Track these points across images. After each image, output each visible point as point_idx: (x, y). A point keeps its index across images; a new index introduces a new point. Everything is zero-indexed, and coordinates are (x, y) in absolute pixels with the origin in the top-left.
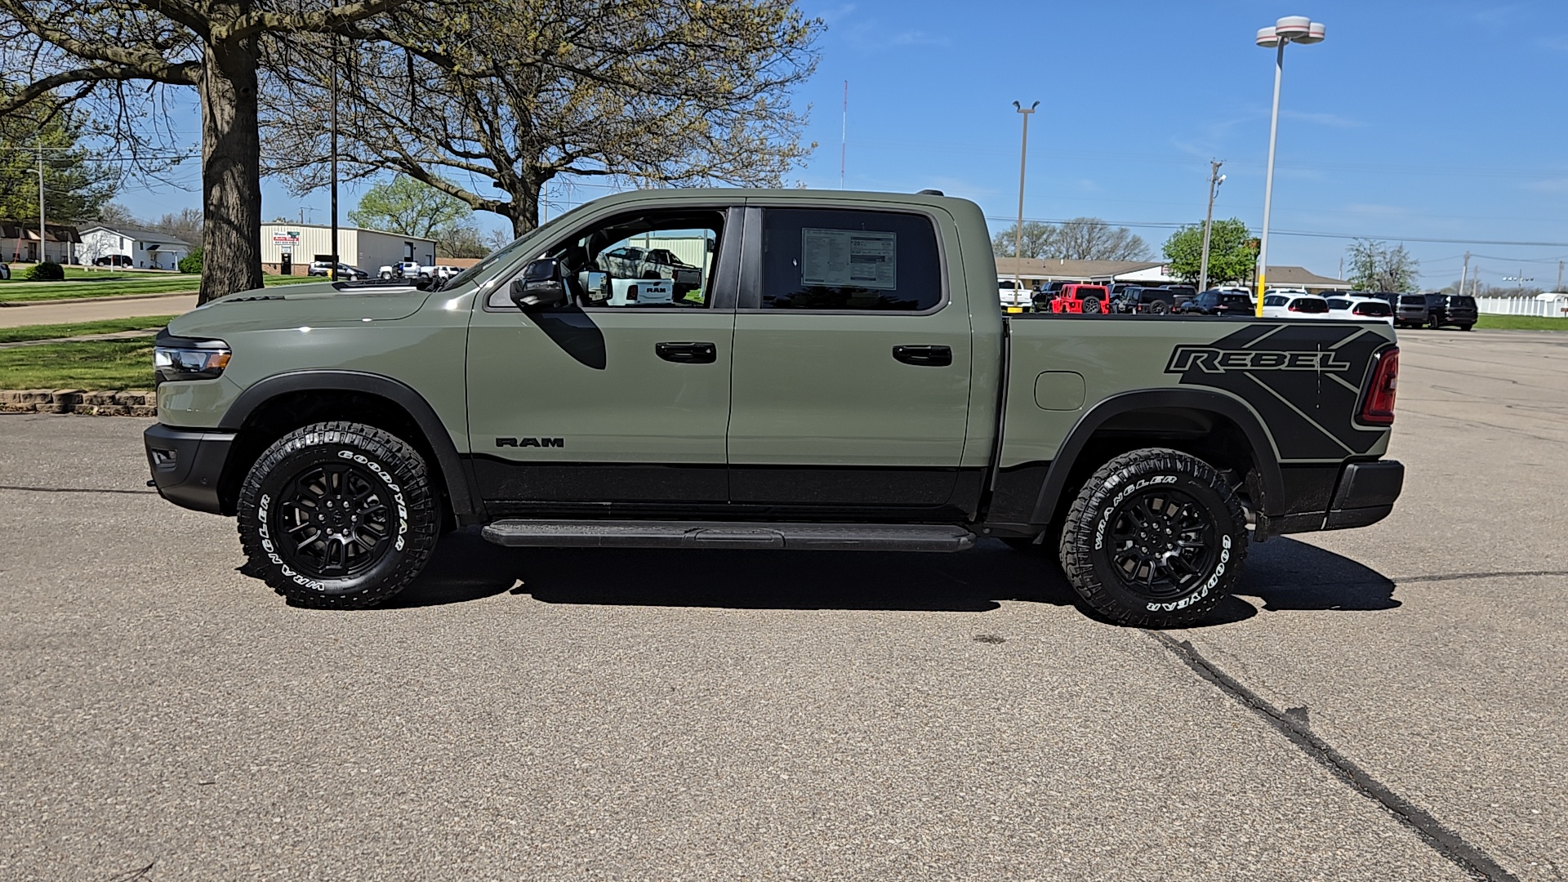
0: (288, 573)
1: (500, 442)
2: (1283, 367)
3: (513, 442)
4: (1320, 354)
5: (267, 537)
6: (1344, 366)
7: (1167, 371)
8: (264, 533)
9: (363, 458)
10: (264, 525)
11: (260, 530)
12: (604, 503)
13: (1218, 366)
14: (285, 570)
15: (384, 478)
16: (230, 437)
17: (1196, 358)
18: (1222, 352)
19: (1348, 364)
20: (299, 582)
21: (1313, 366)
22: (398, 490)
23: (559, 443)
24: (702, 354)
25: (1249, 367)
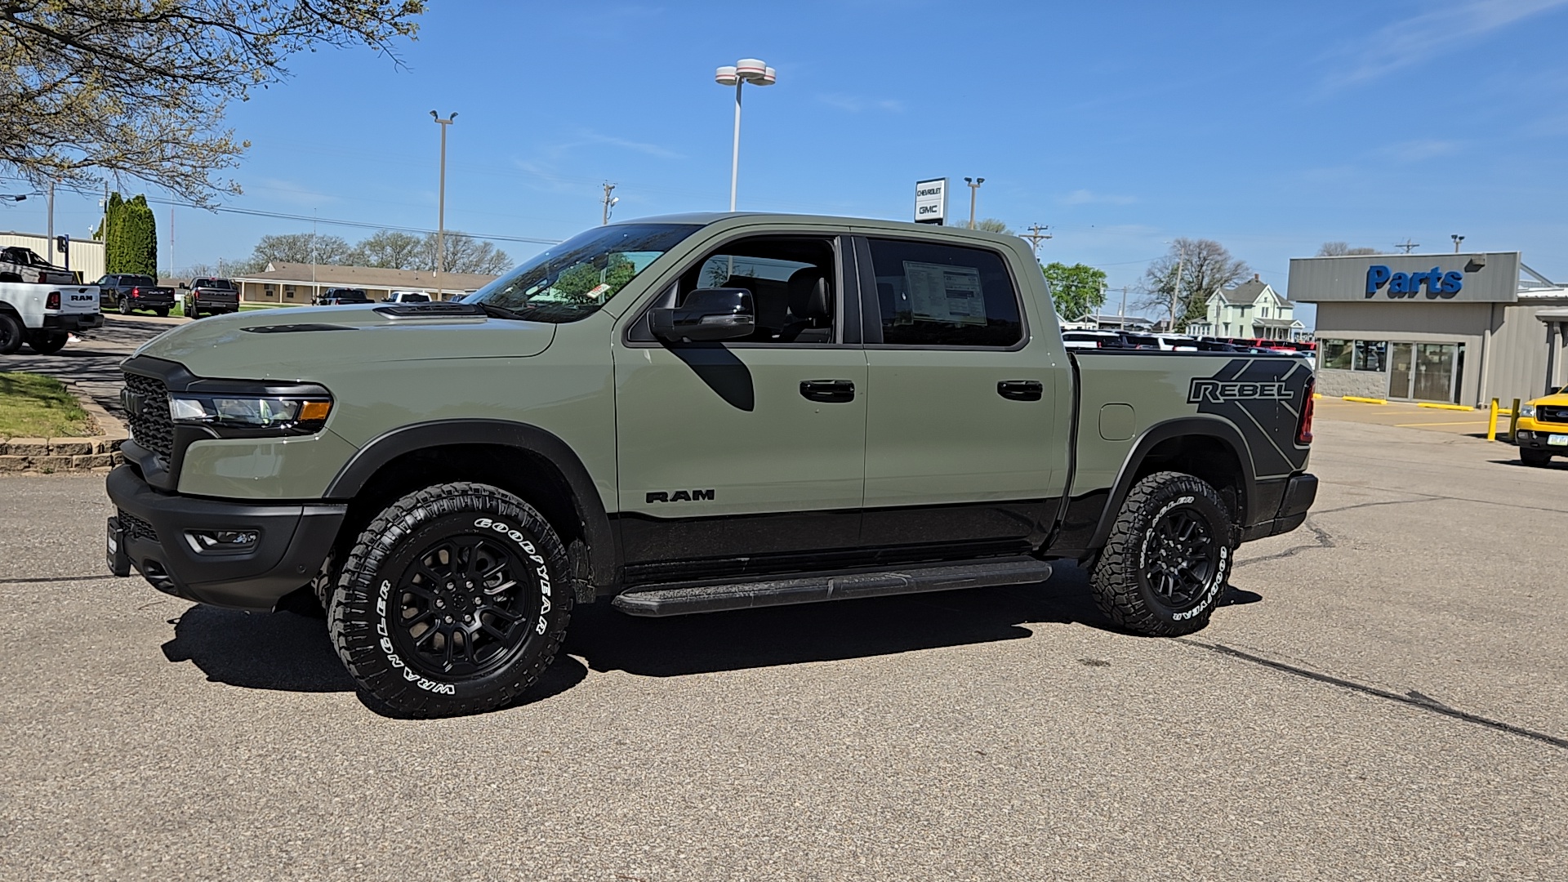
0: (411, 678)
1: (651, 498)
2: (1257, 396)
3: (663, 497)
4: (1277, 384)
5: (386, 634)
6: (1290, 395)
7: (1189, 402)
8: (382, 630)
9: (503, 525)
10: (383, 620)
11: (379, 625)
12: (743, 559)
13: (1219, 396)
14: (408, 674)
15: (526, 548)
16: (341, 510)
17: (1206, 389)
18: (1220, 384)
19: (1292, 393)
20: (424, 687)
21: (1273, 395)
22: (542, 562)
23: (710, 495)
24: (841, 392)
25: (1237, 397)
